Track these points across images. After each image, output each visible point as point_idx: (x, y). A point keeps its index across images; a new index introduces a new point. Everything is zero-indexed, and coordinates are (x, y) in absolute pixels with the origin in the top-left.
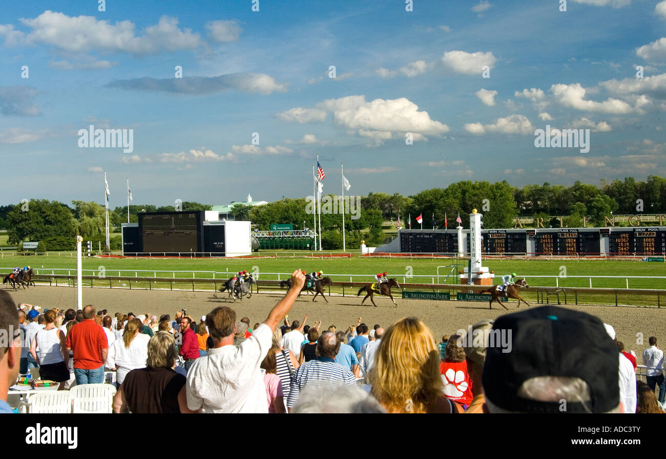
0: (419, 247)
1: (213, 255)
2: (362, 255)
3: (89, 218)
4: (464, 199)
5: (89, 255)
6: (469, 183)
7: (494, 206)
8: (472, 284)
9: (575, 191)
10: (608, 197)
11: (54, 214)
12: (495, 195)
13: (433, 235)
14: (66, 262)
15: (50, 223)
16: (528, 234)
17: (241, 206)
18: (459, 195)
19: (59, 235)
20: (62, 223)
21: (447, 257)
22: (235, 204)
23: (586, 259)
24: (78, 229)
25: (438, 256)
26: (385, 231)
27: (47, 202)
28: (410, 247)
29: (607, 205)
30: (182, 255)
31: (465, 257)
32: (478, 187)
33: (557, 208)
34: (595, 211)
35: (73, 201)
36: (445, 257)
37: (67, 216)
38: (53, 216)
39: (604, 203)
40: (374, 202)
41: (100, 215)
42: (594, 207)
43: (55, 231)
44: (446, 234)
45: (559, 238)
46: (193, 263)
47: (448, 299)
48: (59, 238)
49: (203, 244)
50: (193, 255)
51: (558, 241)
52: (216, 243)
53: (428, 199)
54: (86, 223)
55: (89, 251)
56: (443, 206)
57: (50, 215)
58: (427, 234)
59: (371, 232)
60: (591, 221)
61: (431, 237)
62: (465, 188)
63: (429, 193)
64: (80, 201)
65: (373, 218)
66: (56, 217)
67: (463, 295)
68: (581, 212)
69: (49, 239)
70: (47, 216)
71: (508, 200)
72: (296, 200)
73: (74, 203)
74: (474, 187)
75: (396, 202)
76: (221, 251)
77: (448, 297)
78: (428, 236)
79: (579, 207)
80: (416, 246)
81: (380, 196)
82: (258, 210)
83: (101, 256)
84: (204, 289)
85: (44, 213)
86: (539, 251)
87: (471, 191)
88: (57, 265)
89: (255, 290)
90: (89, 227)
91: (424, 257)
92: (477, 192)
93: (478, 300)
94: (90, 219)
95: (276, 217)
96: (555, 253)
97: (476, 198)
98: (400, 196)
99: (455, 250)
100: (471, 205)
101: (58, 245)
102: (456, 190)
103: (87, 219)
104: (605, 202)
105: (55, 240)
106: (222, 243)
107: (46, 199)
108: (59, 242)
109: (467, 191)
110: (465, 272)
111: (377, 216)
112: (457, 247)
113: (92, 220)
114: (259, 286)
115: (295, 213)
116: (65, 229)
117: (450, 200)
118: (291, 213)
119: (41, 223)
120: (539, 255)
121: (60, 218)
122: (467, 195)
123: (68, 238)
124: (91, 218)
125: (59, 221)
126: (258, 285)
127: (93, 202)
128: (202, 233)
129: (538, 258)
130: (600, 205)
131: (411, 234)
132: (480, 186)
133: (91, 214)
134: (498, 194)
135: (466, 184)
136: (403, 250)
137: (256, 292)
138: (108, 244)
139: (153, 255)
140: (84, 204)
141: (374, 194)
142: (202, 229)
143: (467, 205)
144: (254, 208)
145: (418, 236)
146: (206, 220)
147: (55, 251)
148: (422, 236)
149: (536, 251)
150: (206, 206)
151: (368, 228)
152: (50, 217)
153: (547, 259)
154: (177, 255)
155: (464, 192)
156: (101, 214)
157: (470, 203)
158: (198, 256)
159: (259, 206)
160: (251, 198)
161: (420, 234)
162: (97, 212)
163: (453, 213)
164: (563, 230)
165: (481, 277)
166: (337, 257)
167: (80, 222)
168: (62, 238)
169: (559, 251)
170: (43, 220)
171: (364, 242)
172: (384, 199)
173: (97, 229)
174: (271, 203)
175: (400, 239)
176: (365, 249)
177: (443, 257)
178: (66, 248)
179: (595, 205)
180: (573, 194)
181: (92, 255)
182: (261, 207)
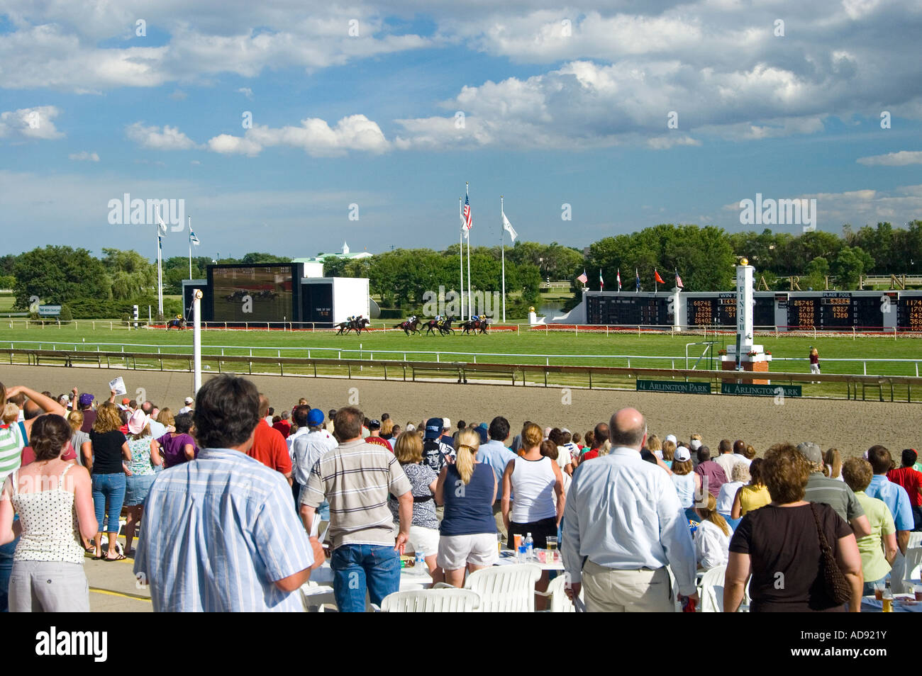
0: (615, 317)
1: (317, 326)
2: (531, 328)
3: (126, 273)
4: (663, 251)
5: (136, 325)
6: (670, 227)
7: (706, 261)
8: (742, 370)
9: (807, 242)
10: (861, 250)
11: (79, 267)
12: (707, 245)
13: (637, 299)
14: (106, 335)
15: (76, 280)
16: (776, 299)
17: (333, 259)
18: (657, 244)
19: (88, 297)
20: (90, 279)
21: (658, 332)
22: (326, 255)
23: (864, 335)
24: (110, 289)
25: (646, 330)
26: (544, 295)
27: (69, 250)
28: (601, 316)
29: (859, 262)
30: (272, 326)
31: (684, 332)
32: (683, 233)
33: (780, 266)
34: (842, 269)
35: (104, 249)
36: (655, 332)
37: (98, 270)
38: (78, 269)
39: (855, 258)
40: (522, 255)
41: (141, 270)
42: (842, 263)
43: (81, 290)
44: (656, 299)
45: (822, 306)
46: (293, 337)
47: (708, 392)
48: (87, 301)
49: (300, 310)
50: (288, 326)
51: (822, 309)
52: (320, 310)
53: (611, 250)
54: (121, 281)
55: (136, 318)
56: (635, 260)
57: (74, 269)
58: (626, 298)
59: (525, 296)
60: (836, 283)
61: (633, 302)
62: (665, 234)
63: (612, 242)
64: (114, 248)
65: (528, 276)
66: (83, 271)
67: (731, 387)
68: (823, 271)
69: (74, 301)
70: (69, 270)
71: (726, 252)
72: (412, 251)
73: (105, 251)
74: (677, 234)
75: (553, 255)
76: (326, 319)
77: (707, 389)
78: (628, 302)
79: (819, 263)
80: (609, 315)
81: (531, 246)
82: (358, 266)
83: (152, 326)
84: (333, 374)
85: (65, 265)
86: (794, 323)
87: (674, 239)
88: (104, 339)
89: (409, 377)
90: (126, 285)
91: (624, 331)
92: (681, 240)
93: (755, 393)
94: (128, 275)
95: (391, 274)
96: (818, 325)
97: (681, 249)
98: (559, 247)
99: (668, 321)
100: (675, 259)
101: (87, 310)
102: (653, 237)
103: (124, 275)
104: (857, 257)
105: (82, 303)
106: (329, 309)
107: (68, 245)
108: (87, 306)
109: (668, 239)
110: (728, 352)
111: (533, 275)
112: (672, 317)
113: (130, 276)
114: (416, 371)
115: (417, 268)
116: (95, 288)
117: (644, 251)
118: (412, 268)
119: (61, 279)
120: (792, 329)
121: (88, 273)
122: (668, 245)
123: (101, 301)
124: (129, 273)
125: (87, 277)
126: (414, 369)
127: (132, 251)
128: (300, 295)
129: (792, 334)
130: (849, 262)
131: (602, 298)
132: (686, 232)
133: (129, 268)
134: (712, 244)
135: (667, 229)
136: (590, 320)
137: (412, 379)
138: (161, 309)
139: (230, 326)
140: (119, 254)
141: (522, 243)
142: (300, 288)
143: (668, 259)
144: (354, 262)
145: (613, 301)
146: (305, 276)
147: (82, 319)
148: (619, 302)
149: (788, 324)
150: (285, 258)
151: (520, 291)
152: (75, 271)
153: (807, 335)
154: (264, 326)
155: (663, 241)
156: (142, 268)
157: (672, 256)
158: (295, 327)
159: (360, 260)
160: (348, 248)
161: (616, 298)
162: (137, 265)
163: (648, 271)
164: (828, 294)
165: (754, 359)
166: (497, 331)
167: (114, 278)
168: (92, 301)
169: (822, 324)
170: (63, 275)
171: (533, 308)
172: (537, 251)
173: (138, 289)
174: (377, 255)
175: (585, 304)
176: (534, 320)
177: (652, 332)
178: (98, 315)
179: (843, 262)
180: (804, 245)
181: (140, 324)
182: (363, 261)
